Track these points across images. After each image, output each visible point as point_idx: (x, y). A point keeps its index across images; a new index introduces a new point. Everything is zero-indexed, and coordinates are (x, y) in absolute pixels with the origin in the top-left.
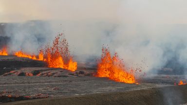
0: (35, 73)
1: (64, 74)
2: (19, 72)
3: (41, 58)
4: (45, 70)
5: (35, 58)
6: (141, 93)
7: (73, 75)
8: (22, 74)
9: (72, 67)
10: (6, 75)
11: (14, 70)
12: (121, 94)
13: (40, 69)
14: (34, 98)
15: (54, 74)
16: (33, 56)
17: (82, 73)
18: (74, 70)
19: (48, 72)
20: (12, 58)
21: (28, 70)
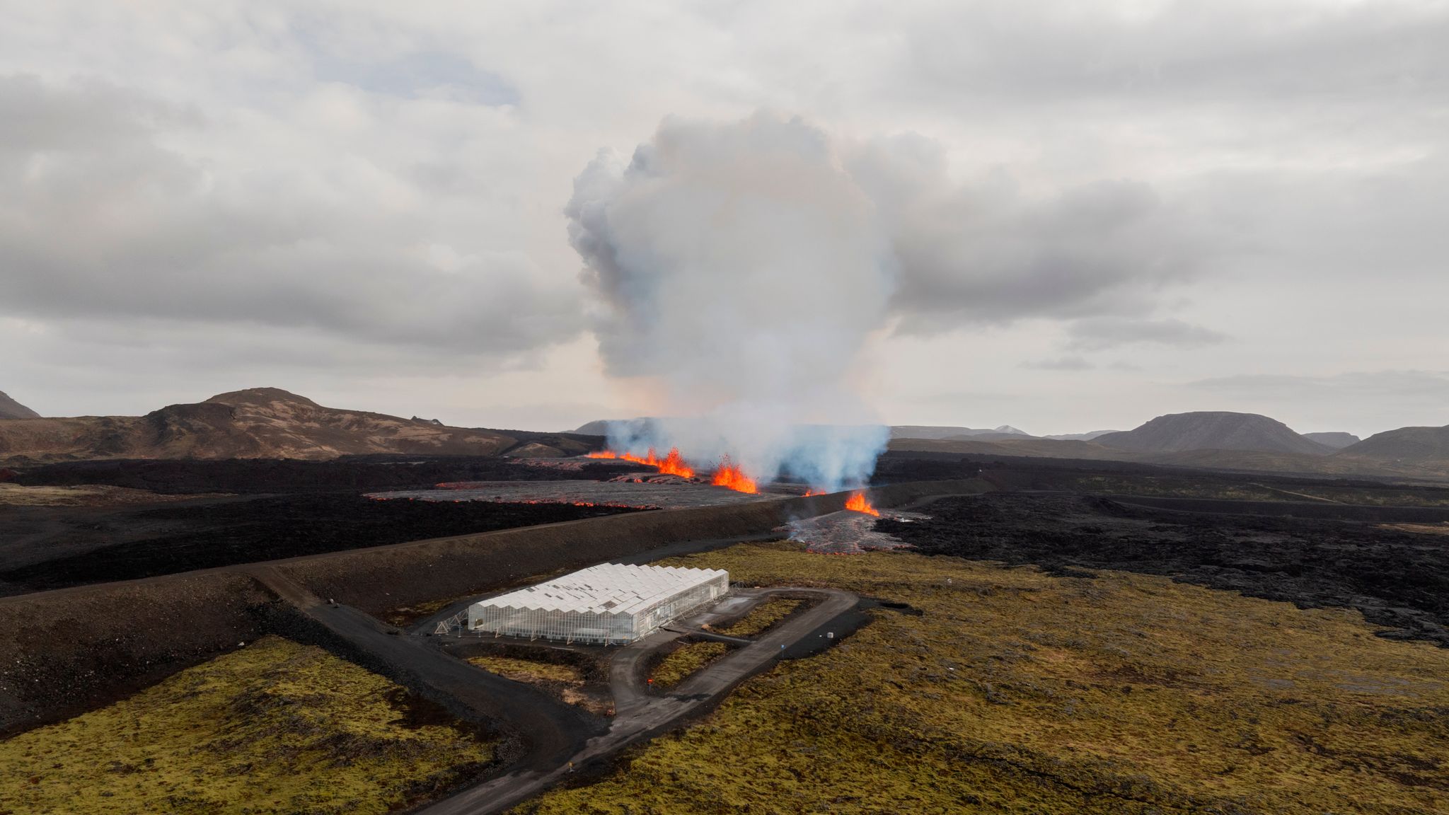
0: (645, 479)
1: (678, 482)
2: (627, 477)
3: (652, 463)
4: (655, 477)
5: (644, 463)
6: (764, 506)
7: (687, 482)
8: (630, 481)
9: (687, 475)
10: (612, 481)
11: (621, 475)
12: (741, 506)
13: (649, 474)
14: (653, 509)
15: (666, 481)
16: (641, 460)
17: (697, 480)
18: (688, 477)
19: (658, 478)
20: (620, 462)
21: (637, 477)
